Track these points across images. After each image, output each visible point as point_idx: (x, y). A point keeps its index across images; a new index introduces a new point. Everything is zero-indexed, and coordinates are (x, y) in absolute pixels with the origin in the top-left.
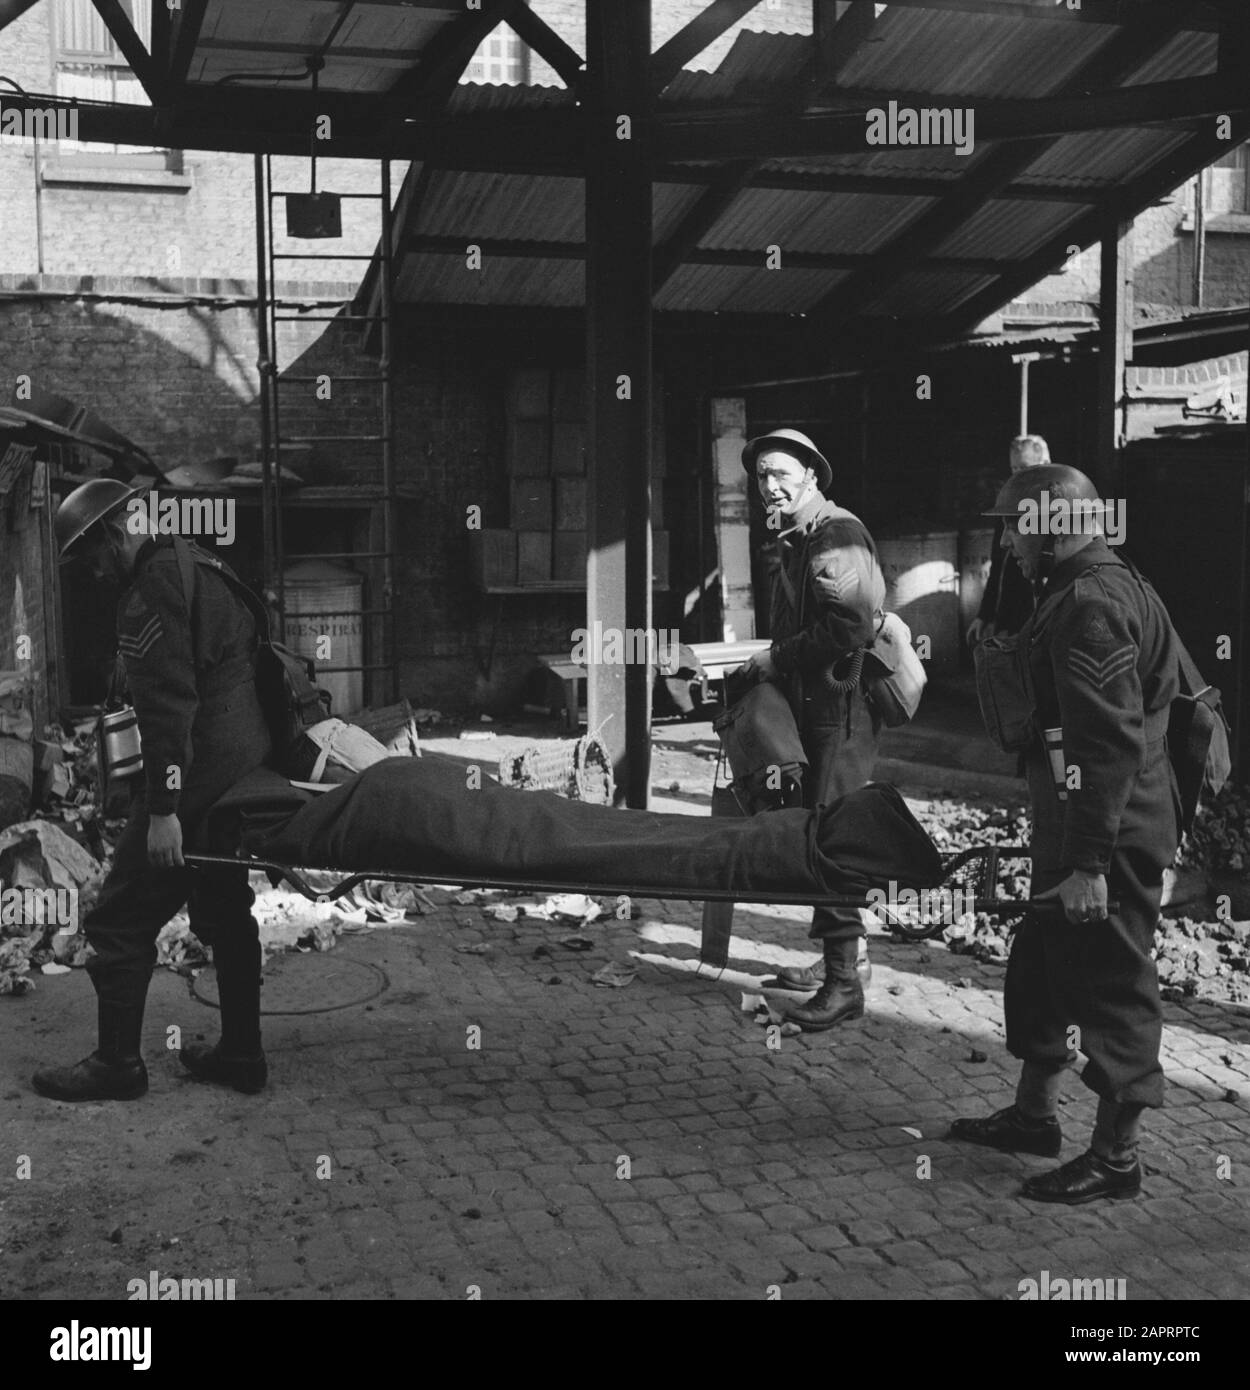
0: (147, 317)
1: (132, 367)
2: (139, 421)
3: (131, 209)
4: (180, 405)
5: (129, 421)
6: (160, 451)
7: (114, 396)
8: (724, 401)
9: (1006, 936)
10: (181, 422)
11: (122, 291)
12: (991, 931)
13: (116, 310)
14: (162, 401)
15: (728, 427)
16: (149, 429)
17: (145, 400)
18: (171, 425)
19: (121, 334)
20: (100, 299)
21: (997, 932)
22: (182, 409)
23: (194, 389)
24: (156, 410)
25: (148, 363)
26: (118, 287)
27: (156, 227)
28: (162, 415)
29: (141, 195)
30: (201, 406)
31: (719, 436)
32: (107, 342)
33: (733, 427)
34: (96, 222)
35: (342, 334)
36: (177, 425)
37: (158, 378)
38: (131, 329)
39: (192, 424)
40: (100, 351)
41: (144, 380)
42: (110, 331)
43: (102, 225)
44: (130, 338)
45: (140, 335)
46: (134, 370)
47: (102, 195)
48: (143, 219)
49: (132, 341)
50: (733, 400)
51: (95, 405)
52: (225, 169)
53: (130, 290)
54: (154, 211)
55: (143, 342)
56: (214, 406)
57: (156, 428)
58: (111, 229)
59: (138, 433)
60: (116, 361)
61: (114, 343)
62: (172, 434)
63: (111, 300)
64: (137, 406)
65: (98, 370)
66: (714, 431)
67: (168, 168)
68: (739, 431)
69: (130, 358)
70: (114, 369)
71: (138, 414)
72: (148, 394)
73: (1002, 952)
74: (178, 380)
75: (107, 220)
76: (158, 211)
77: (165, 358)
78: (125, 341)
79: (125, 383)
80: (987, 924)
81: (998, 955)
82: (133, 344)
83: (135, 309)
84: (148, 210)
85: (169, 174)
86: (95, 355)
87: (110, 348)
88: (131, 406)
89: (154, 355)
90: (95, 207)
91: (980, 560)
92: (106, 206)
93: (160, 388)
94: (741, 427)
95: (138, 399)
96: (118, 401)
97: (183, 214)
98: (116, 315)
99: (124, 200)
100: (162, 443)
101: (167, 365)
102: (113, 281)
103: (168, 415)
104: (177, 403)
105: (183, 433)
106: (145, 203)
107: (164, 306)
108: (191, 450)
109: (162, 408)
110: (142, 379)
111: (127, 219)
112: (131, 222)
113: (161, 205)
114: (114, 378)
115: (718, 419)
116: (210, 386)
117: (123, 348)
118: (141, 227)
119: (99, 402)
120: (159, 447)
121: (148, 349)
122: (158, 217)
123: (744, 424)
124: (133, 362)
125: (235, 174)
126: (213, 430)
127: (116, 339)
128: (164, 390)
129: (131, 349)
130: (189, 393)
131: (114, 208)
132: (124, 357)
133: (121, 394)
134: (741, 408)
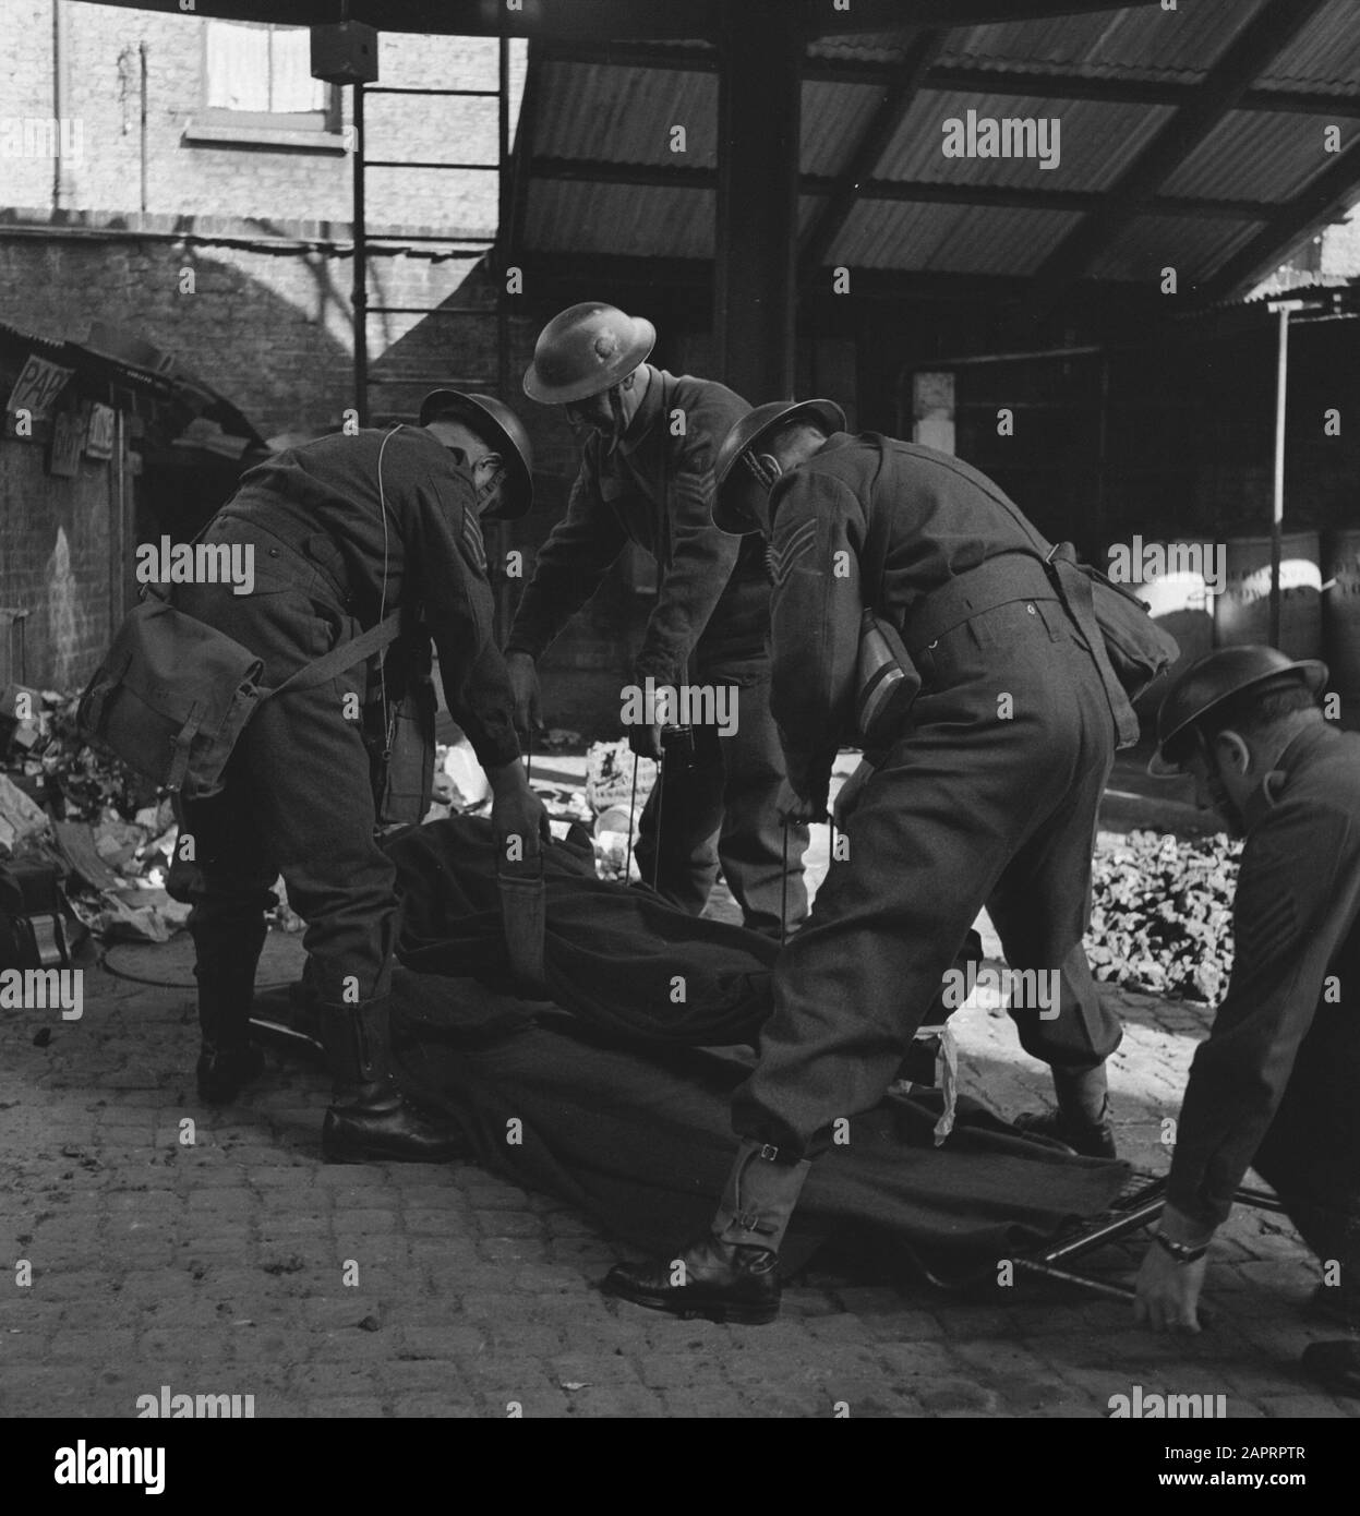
0: (257, 264)
1: (240, 320)
2: (246, 383)
3: (283, 173)
4: (292, 366)
5: (235, 382)
6: (267, 417)
7: (218, 352)
8: (929, 375)
9: (1167, 963)
10: (293, 385)
11: (230, 233)
12: (1148, 955)
13: (223, 255)
14: (270, 360)
15: (932, 408)
16: (256, 392)
17: (253, 359)
18: (281, 388)
19: (229, 282)
20: (204, 243)
21: (1156, 958)
22: (294, 371)
23: (309, 348)
24: (265, 371)
25: (257, 318)
26: (226, 228)
27: (311, 193)
28: (272, 376)
29: (294, 158)
30: (316, 368)
31: (921, 418)
32: (212, 291)
33: (939, 407)
34: (242, 186)
35: (481, 290)
36: (288, 388)
37: (268, 334)
38: (239, 278)
39: (305, 387)
40: (204, 302)
41: (252, 336)
42: (218, 280)
43: (251, 191)
44: (239, 287)
45: (249, 285)
46: (242, 324)
47: (251, 156)
48: (295, 184)
49: (240, 291)
50: (940, 375)
51: (196, 363)
52: (390, 129)
53: (240, 233)
54: (308, 176)
55: (252, 293)
56: (331, 368)
57: (262, 393)
58: (260, 195)
59: (244, 397)
60: (221, 314)
61: (220, 293)
62: (282, 398)
63: (218, 243)
64: (243, 366)
65: (201, 323)
66: (915, 412)
67: (326, 129)
68: (944, 413)
69: (237, 310)
70: (218, 323)
71: (245, 374)
72: (257, 352)
73: (1157, 981)
74: (292, 338)
75: (256, 184)
76: (313, 176)
77: (277, 312)
78: (232, 291)
79: (229, 340)
80: (1145, 948)
81: (1152, 983)
82: (241, 295)
83: (244, 254)
84: (301, 174)
85: (327, 135)
86: (199, 306)
87: (215, 299)
88: (236, 366)
89: (265, 307)
90: (243, 170)
91: (1241, 575)
92: (256, 168)
93: (270, 345)
94: (947, 407)
95: (245, 357)
96: (223, 359)
97: (340, 179)
98: (223, 260)
99: (276, 163)
100: (270, 408)
101: (279, 319)
102: (221, 222)
103: (279, 378)
104: (289, 363)
105: (295, 398)
106: (297, 166)
107: (278, 252)
108: (302, 418)
109: (272, 368)
110: (249, 334)
111: (278, 184)
112: (283, 187)
113: (316, 169)
114: (218, 332)
115: (921, 396)
116: (327, 345)
117: (230, 299)
118: (294, 193)
119: (200, 359)
120: (266, 413)
121: (258, 299)
122: (312, 182)
123: (951, 404)
124: (241, 315)
125: (399, 135)
126: (328, 395)
127: (223, 288)
128: (274, 348)
129: (238, 300)
130: (303, 353)
131: (263, 171)
132: (230, 309)
133: (226, 352)
134: (949, 384)
